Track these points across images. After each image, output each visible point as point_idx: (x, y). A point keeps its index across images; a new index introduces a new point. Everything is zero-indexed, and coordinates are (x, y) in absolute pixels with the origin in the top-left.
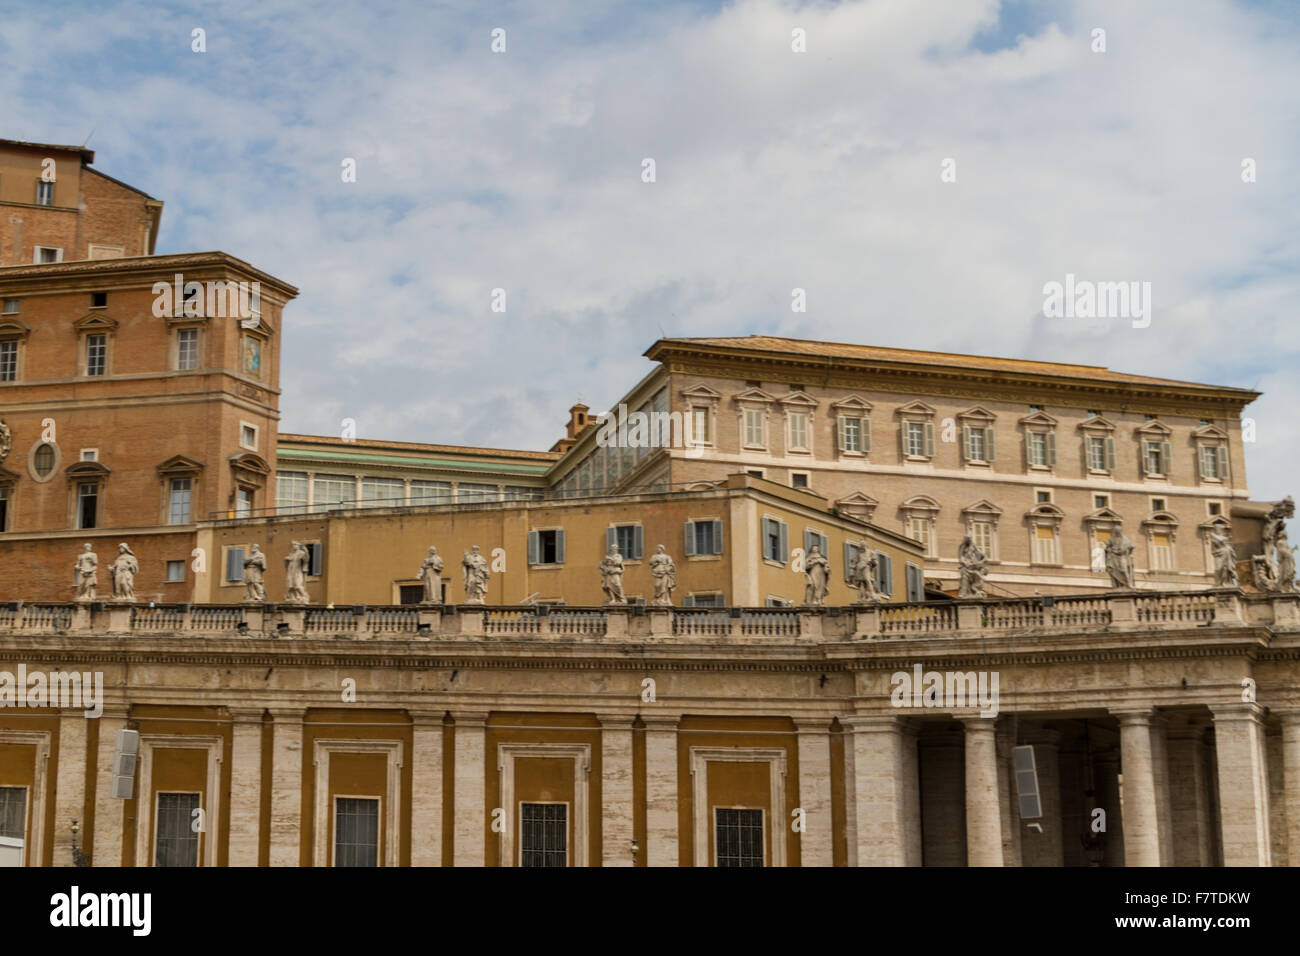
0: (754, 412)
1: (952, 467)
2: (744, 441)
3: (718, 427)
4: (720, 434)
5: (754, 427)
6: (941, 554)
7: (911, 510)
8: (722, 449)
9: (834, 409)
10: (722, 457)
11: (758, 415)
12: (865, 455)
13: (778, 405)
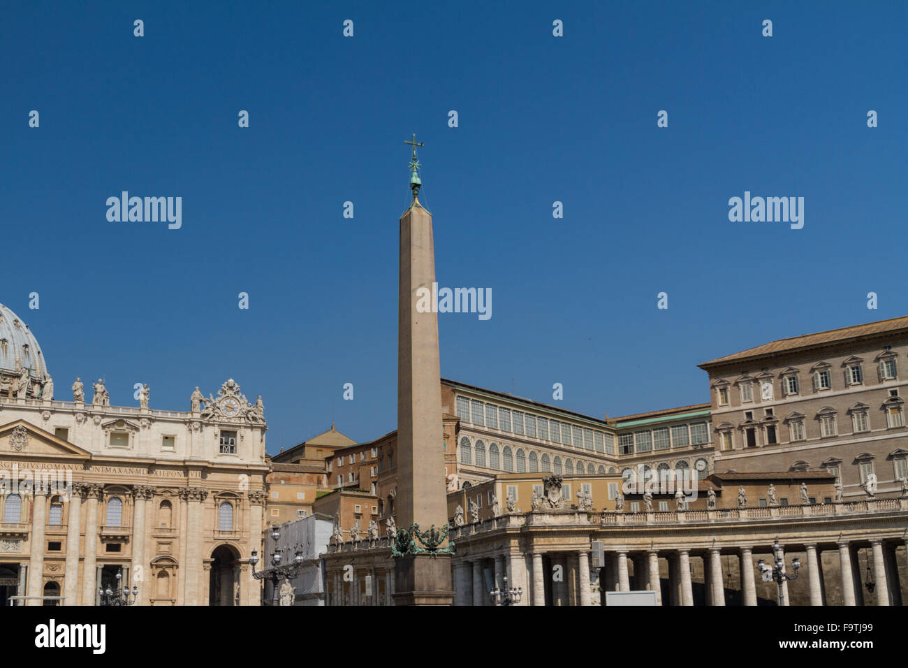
0: (746, 385)
1: (843, 390)
2: (743, 400)
3: (731, 396)
4: (732, 400)
5: (747, 392)
6: (839, 433)
7: (822, 415)
8: (733, 405)
9: (781, 376)
10: (732, 409)
11: (748, 387)
12: (798, 394)
13: (756, 380)
